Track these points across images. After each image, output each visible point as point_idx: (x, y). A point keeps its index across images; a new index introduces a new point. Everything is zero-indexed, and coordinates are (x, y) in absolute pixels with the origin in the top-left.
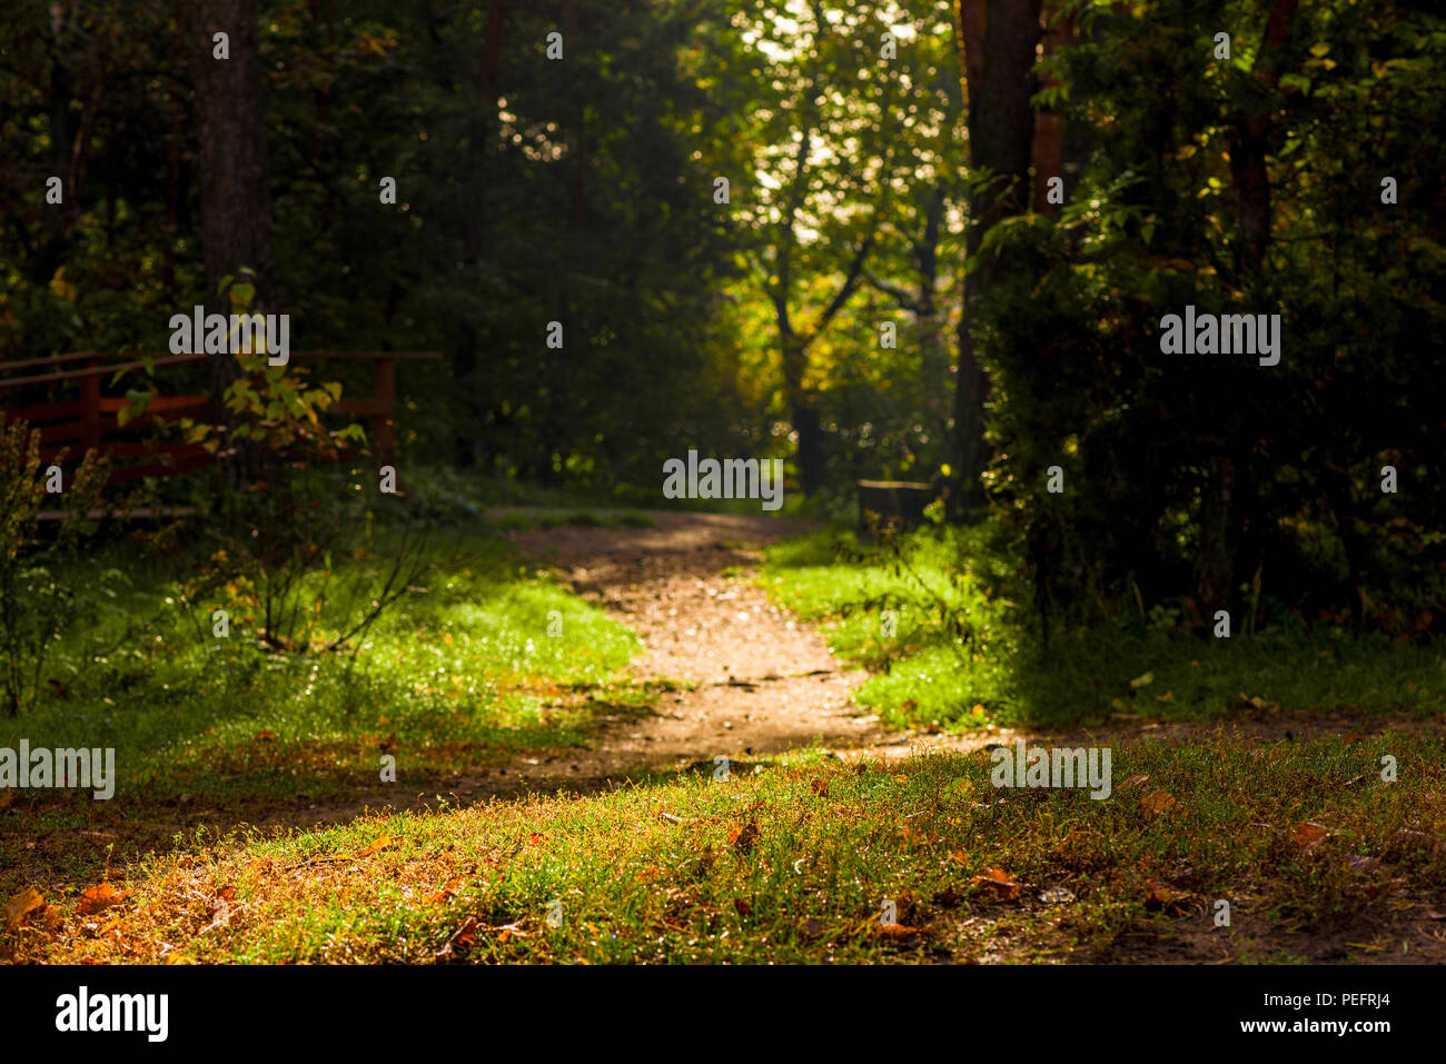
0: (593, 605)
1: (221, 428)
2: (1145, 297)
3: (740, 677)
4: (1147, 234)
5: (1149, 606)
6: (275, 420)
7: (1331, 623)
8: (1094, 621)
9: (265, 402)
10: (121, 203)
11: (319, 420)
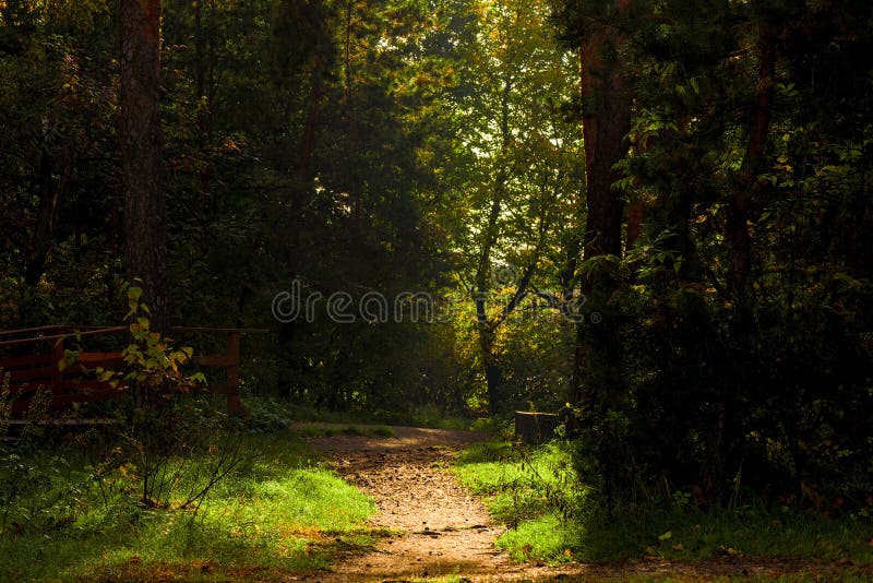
0: (349, 482)
1: (120, 373)
2: (674, 305)
3: (432, 528)
4: (677, 267)
5: (673, 492)
6: (151, 369)
7: (784, 503)
8: (641, 499)
9: (146, 357)
10: (83, 236)
11: (178, 369)
